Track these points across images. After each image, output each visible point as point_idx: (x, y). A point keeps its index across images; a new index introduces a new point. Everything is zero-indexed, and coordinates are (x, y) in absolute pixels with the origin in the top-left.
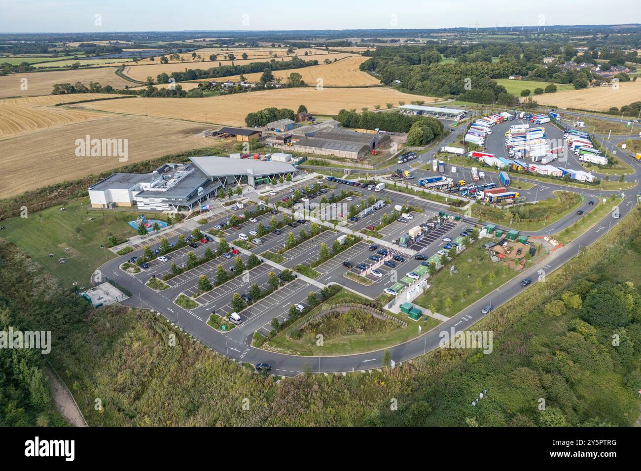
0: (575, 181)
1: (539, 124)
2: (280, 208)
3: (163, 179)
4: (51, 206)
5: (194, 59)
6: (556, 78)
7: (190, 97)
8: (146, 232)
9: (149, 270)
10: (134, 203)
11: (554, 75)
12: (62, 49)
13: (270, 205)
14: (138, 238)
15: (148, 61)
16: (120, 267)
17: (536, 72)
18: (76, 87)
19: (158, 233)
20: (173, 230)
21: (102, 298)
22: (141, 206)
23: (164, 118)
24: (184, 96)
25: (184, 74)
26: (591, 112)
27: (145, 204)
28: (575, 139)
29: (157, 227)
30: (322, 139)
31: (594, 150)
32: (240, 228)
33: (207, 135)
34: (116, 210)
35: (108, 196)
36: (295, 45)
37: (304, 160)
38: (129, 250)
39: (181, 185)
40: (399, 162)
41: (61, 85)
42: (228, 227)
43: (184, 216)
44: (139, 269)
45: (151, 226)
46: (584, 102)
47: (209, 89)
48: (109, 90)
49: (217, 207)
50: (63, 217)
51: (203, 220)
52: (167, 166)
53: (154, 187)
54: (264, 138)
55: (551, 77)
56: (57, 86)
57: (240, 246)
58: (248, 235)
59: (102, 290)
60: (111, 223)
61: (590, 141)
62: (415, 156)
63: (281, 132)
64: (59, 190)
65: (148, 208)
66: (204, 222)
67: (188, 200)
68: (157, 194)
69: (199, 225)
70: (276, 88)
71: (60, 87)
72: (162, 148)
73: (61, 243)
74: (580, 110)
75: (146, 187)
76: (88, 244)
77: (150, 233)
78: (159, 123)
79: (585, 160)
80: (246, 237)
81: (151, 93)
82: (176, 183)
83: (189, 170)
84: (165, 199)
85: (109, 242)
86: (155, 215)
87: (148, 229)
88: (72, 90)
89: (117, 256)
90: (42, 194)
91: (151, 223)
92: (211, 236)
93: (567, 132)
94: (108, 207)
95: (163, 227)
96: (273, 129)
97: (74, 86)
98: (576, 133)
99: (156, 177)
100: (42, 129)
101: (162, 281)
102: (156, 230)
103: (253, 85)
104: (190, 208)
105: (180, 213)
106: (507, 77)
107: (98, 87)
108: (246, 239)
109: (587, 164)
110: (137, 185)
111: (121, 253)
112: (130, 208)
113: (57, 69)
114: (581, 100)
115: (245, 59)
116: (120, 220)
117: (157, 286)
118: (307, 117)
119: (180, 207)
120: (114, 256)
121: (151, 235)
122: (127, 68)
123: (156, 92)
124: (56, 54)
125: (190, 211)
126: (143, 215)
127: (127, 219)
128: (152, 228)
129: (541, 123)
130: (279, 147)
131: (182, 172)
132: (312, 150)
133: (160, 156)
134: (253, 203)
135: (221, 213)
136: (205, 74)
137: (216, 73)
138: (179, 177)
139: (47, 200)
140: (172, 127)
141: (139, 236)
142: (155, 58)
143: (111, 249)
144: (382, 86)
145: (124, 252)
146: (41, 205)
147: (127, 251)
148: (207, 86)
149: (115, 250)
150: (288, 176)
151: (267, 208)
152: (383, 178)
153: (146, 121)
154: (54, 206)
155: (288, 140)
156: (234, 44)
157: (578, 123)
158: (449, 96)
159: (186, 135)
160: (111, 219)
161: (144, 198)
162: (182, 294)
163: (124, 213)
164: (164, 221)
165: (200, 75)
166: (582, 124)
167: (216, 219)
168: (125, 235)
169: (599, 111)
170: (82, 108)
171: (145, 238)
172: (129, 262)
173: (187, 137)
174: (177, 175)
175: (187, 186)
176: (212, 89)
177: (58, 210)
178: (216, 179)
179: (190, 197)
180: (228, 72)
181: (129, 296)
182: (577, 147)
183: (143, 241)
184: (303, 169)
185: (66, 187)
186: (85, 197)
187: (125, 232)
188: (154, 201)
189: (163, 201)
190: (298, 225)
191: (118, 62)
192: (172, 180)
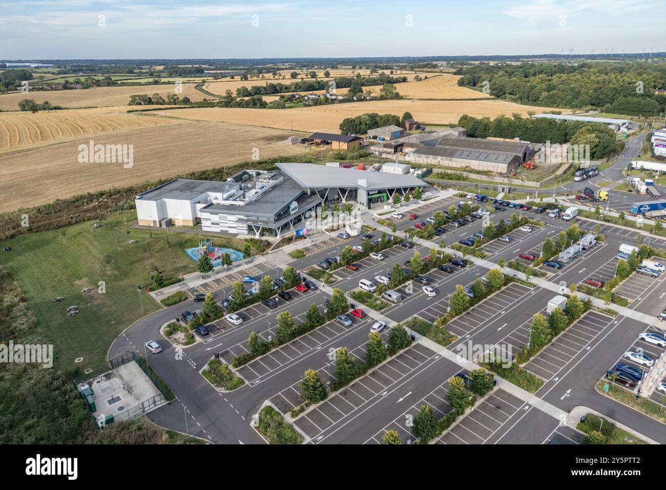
2: (415, 239)
3: (241, 189)
4: (84, 220)
5: (274, 77)
7: (270, 108)
8: (211, 268)
9: (210, 340)
10: (197, 221)
12: (147, 70)
13: (400, 234)
14: (197, 278)
15: (229, 79)
16: (162, 332)
18: (153, 98)
19: (229, 269)
20: (251, 265)
21: (118, 399)
22: (206, 226)
23: (242, 125)
24: (265, 107)
25: (265, 88)
27: (212, 224)
29: (227, 260)
30: (448, 147)
32: (357, 269)
33: (294, 142)
34: (172, 230)
35: (162, 209)
36: (376, 67)
37: (429, 172)
38: (180, 298)
39: (266, 198)
40: (577, 179)
41: (138, 96)
42: (339, 266)
43: (269, 244)
44: (193, 337)
45: (219, 258)
47: (292, 101)
48: (186, 101)
49: (318, 233)
50: (95, 236)
51: (298, 251)
52: (246, 173)
53: (227, 199)
54: (365, 146)
56: (133, 97)
57: (363, 302)
58: (376, 283)
59: (121, 378)
60: (161, 250)
62: (597, 172)
63: (386, 140)
64: (101, 199)
65: (217, 229)
66: (299, 255)
67: (275, 220)
68: (231, 209)
69: (292, 260)
70: (367, 100)
71: (137, 98)
72: (240, 154)
73: (80, 279)
75: (216, 198)
76: (121, 283)
77: (215, 268)
78: (236, 130)
80: (371, 286)
81: (229, 103)
82: (258, 194)
83: (276, 179)
84: (242, 217)
85: (150, 281)
86: (226, 241)
87: (213, 262)
88: (150, 101)
89: (159, 307)
90: (77, 203)
91: (219, 252)
92: (313, 280)
94: (161, 225)
95: (236, 260)
96: (375, 137)
97: (151, 97)
99: (231, 186)
100: (106, 133)
101: (230, 367)
102: (226, 266)
103: (340, 98)
104: (279, 233)
105: (264, 238)
107: (175, 99)
108: (372, 289)
110: (203, 195)
111: (168, 302)
112: (192, 228)
113: (139, 84)
115: (327, 77)
116: (174, 245)
117: (222, 377)
118: (415, 126)
119: (264, 230)
120: (157, 307)
121: (218, 273)
122: (206, 84)
123: (234, 102)
124: (140, 74)
125: (278, 237)
126: (208, 240)
127: (183, 244)
128: (220, 260)
130: (389, 156)
131: (265, 181)
132: (437, 161)
133: (236, 163)
134: (371, 228)
135: (324, 242)
136: (287, 88)
137: (298, 87)
138: (263, 187)
139: (81, 212)
140: (251, 134)
141: (198, 273)
142: (235, 77)
143: (152, 294)
144: (493, 99)
145: (172, 300)
146: (72, 218)
147: (176, 299)
148: (289, 99)
149: (158, 296)
150: (414, 192)
151: (395, 238)
152: (564, 200)
153: (222, 127)
154: (88, 220)
155: (399, 149)
156: (313, 67)
158: (590, 107)
159: (269, 142)
160: (161, 244)
161: (211, 213)
162: (267, 403)
163: (181, 235)
164: (240, 251)
165: (281, 89)
167: (316, 251)
168: (177, 270)
170: (154, 115)
171: (209, 277)
172: (178, 320)
173: (269, 144)
174: (259, 185)
175: (273, 200)
176: (294, 101)
177: (90, 226)
178: (313, 193)
179: (279, 216)
180: (310, 88)
181: (167, 399)
183: (204, 281)
184: (431, 184)
185: (110, 196)
186: (133, 210)
187: (179, 265)
188: (225, 219)
189: (240, 220)
190: (456, 269)
191: (198, 80)
192: (253, 191)
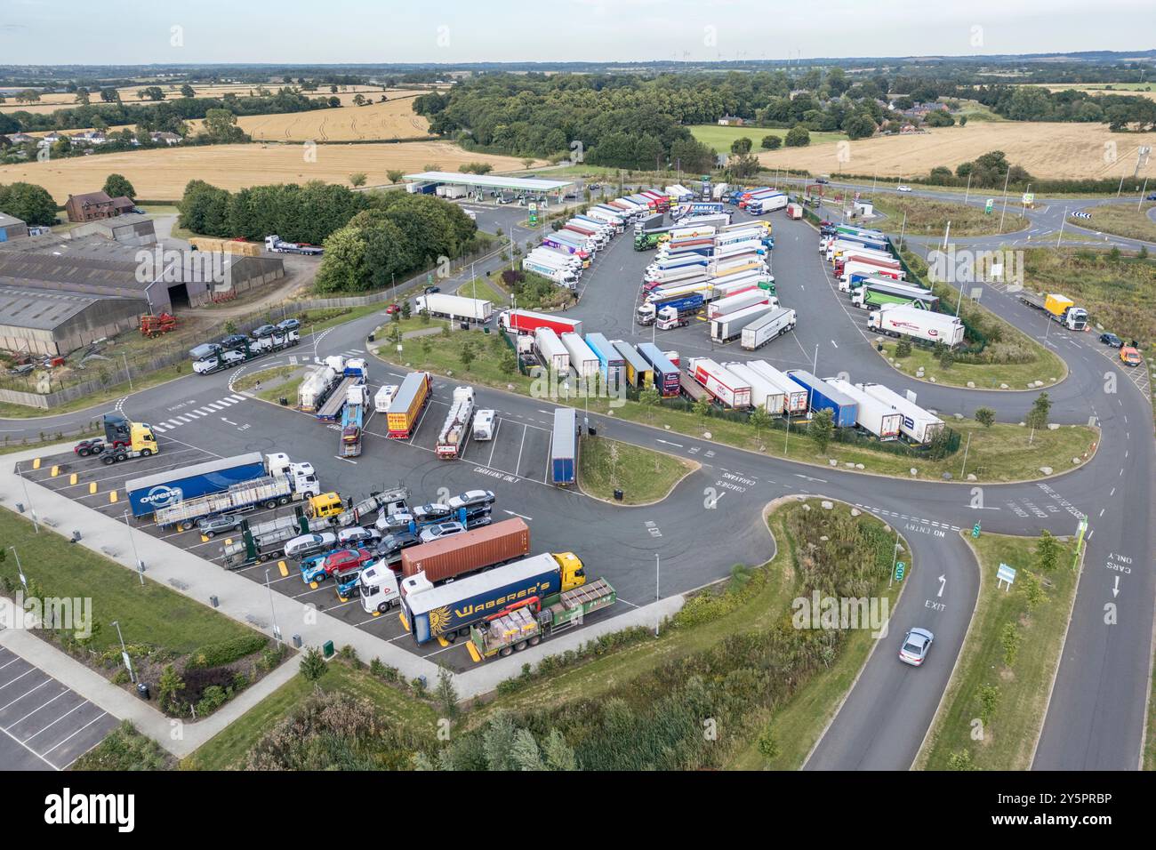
0: (856, 434)
1: (758, 212)
6: (809, 120)
11: (805, 113)
17: (771, 109)
26: (889, 180)
28: (851, 254)
31: (911, 289)
46: (869, 161)
55: (801, 119)
61: (896, 257)
74: (863, 178)
79: (887, 326)
93: (828, 234)
98: (855, 233)
106: (714, 120)
109: (893, 343)
114: (862, 157)
129: (764, 209)
144: (434, 139)
157: (858, 206)
158: (562, 154)
166: (869, 209)
169: (906, 177)
182: (857, 279)
